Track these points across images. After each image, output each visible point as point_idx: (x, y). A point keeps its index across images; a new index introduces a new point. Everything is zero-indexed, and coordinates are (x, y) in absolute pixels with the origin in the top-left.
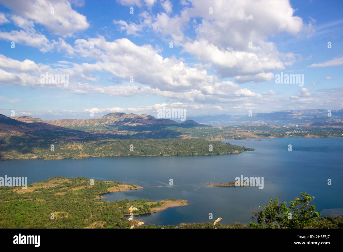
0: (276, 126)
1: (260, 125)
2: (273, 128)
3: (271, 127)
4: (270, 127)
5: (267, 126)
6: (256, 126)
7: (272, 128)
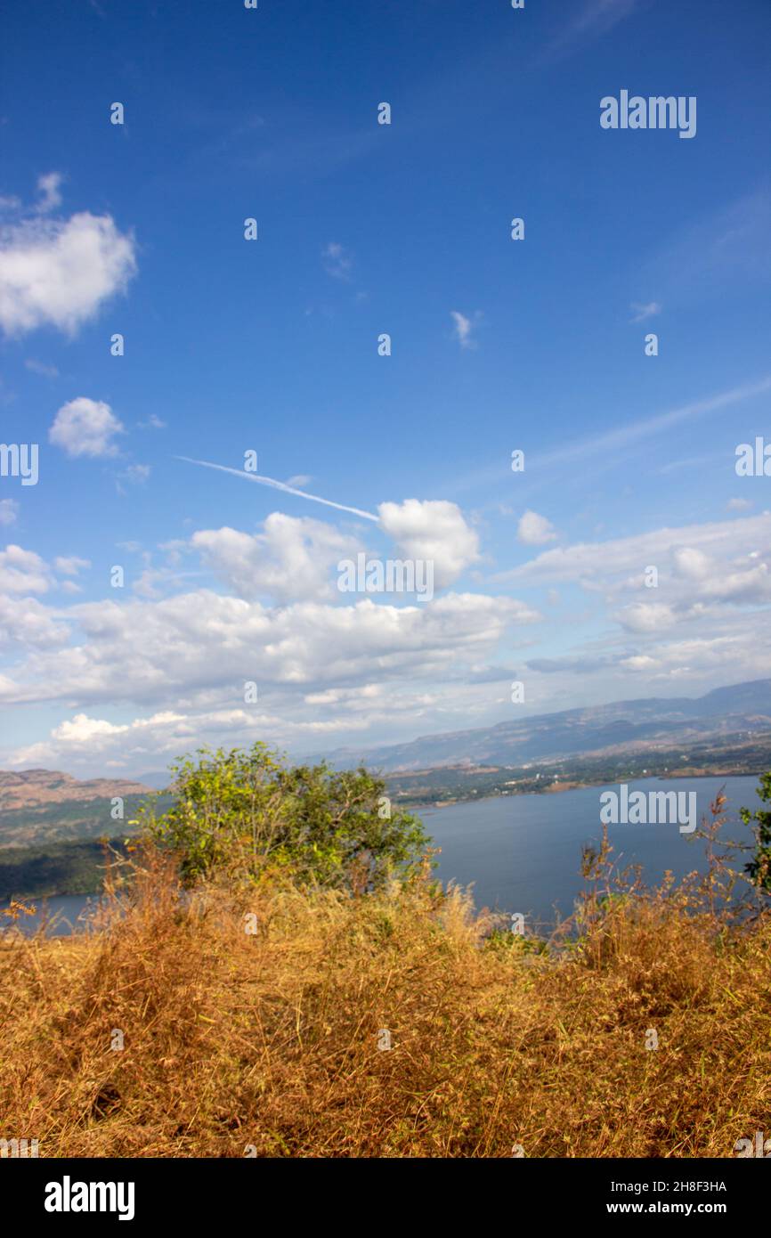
0: (482, 766)
1: (432, 769)
2: (474, 775)
3: (468, 773)
4: (463, 773)
5: (452, 771)
6: (418, 774)
7: (470, 775)
